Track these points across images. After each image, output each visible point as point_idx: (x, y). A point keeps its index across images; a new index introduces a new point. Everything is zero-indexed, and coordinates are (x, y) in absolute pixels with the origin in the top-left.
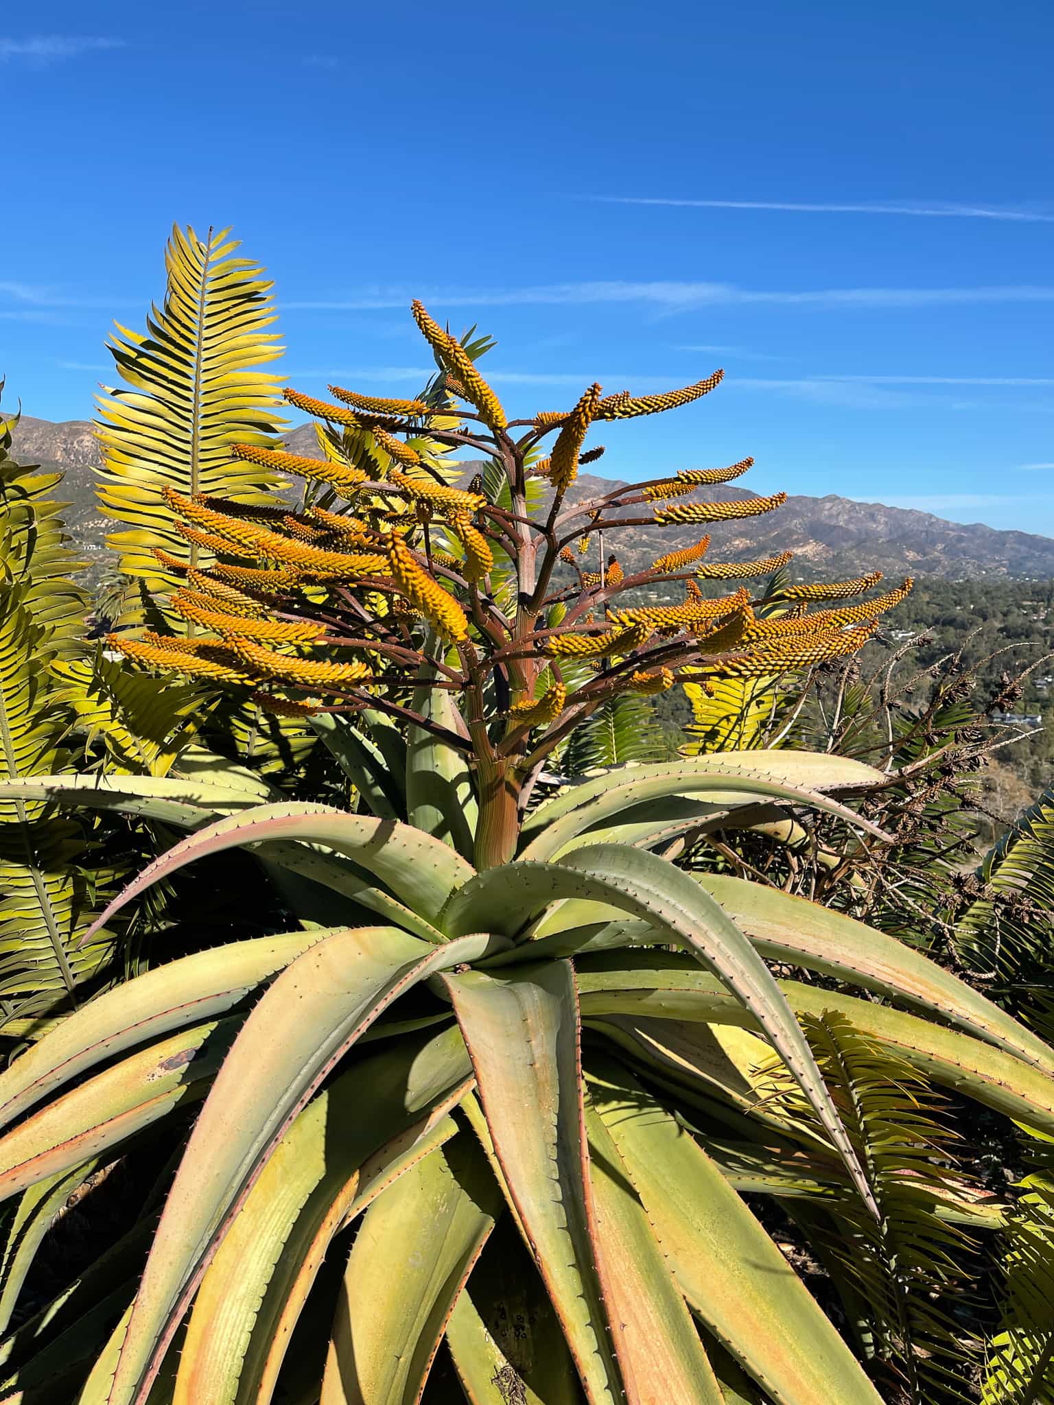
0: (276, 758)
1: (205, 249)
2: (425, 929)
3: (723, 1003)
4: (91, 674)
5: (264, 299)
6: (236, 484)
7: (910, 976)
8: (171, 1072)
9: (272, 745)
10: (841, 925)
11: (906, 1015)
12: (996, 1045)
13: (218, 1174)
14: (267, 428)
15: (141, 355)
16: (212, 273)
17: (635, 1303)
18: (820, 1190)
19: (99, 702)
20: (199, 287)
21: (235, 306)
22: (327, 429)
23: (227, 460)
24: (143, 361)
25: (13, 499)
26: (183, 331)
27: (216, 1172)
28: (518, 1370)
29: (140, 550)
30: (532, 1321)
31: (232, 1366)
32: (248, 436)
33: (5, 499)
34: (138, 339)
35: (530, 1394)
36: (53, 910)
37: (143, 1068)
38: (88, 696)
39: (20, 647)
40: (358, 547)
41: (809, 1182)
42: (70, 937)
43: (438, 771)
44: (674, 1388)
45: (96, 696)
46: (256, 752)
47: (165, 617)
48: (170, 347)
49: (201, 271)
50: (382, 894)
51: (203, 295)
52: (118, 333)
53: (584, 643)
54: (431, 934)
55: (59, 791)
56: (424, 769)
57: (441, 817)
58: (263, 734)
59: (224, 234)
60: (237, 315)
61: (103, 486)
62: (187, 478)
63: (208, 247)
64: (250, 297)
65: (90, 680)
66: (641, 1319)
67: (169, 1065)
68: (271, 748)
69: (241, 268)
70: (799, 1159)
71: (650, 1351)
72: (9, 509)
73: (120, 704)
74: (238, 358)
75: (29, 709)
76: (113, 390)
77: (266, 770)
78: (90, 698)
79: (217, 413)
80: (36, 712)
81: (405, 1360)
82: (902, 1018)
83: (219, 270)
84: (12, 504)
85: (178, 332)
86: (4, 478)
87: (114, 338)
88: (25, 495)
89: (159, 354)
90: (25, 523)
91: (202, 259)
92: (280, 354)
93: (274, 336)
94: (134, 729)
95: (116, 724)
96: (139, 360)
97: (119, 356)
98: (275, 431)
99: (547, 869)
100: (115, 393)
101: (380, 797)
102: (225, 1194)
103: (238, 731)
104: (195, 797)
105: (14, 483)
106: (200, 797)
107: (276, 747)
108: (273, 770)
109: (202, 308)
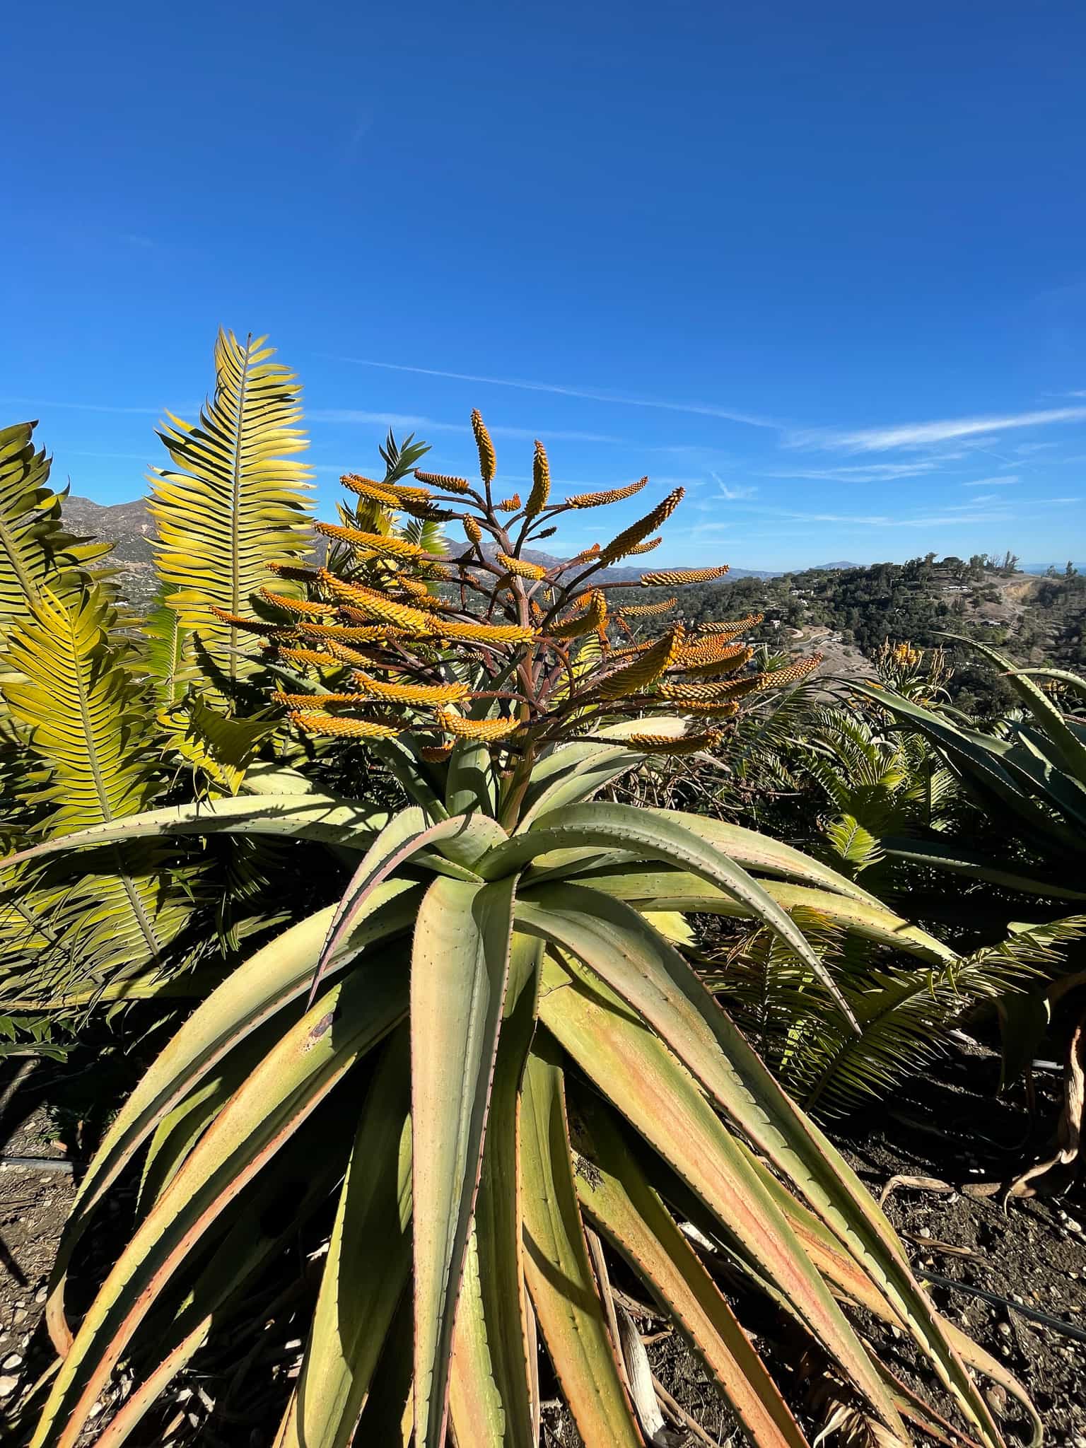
0: (303, 755)
1: (244, 353)
2: (459, 872)
3: (705, 902)
4: (188, 722)
5: (294, 400)
6: (272, 551)
7: (782, 858)
8: (321, 1038)
9: (301, 747)
10: (737, 832)
11: (797, 886)
12: (841, 894)
13: (441, 1147)
14: (295, 505)
15: (188, 441)
16: (251, 374)
17: (666, 1099)
18: (727, 988)
19: (194, 744)
20: (240, 386)
21: (269, 404)
22: (345, 508)
23: (262, 532)
24: (190, 446)
25: (63, 565)
26: (226, 423)
27: (438, 1145)
28: (589, 1158)
29: (191, 607)
30: (584, 1120)
31: (471, 1288)
32: (283, 512)
33: (55, 565)
34: (187, 428)
35: (603, 1174)
36: (140, 903)
37: (298, 1042)
38: (186, 740)
39: (113, 702)
40: (430, 608)
41: (722, 984)
42: (155, 919)
43: (477, 767)
44: (706, 1150)
45: (192, 739)
46: (288, 753)
47: (213, 659)
48: (215, 437)
49: (241, 371)
50: (439, 858)
51: (242, 393)
52: (167, 419)
53: (696, 690)
54: (466, 875)
55: (172, 826)
56: (469, 766)
57: (475, 796)
58: (294, 740)
59: (260, 342)
60: (270, 412)
61: (160, 555)
62: (229, 547)
63: (247, 351)
64: (282, 398)
65: (187, 727)
66: (673, 1109)
67: (317, 1032)
68: (300, 748)
69: (276, 373)
70: (718, 973)
71: (684, 1129)
72: (60, 575)
73: (211, 742)
74: (272, 448)
75: (120, 754)
76: (162, 471)
77: (295, 765)
78: (187, 742)
79: (254, 493)
80: (127, 756)
81: (552, 1200)
82: (795, 888)
83: (257, 372)
84: (61, 570)
85: (222, 423)
86: (53, 547)
87: (163, 424)
88: (75, 562)
89: (204, 441)
90: (77, 586)
91: (242, 361)
92: (306, 447)
93: (300, 432)
94: (221, 759)
95: (208, 759)
96: (187, 446)
97: (168, 442)
98: (302, 509)
99: (584, 832)
100: (165, 473)
101: (423, 786)
102: (455, 1163)
103: (275, 740)
104: (279, 807)
105: (64, 552)
106: (283, 806)
107: (303, 747)
108: (300, 764)
109: (242, 404)
